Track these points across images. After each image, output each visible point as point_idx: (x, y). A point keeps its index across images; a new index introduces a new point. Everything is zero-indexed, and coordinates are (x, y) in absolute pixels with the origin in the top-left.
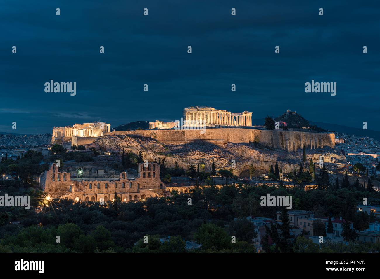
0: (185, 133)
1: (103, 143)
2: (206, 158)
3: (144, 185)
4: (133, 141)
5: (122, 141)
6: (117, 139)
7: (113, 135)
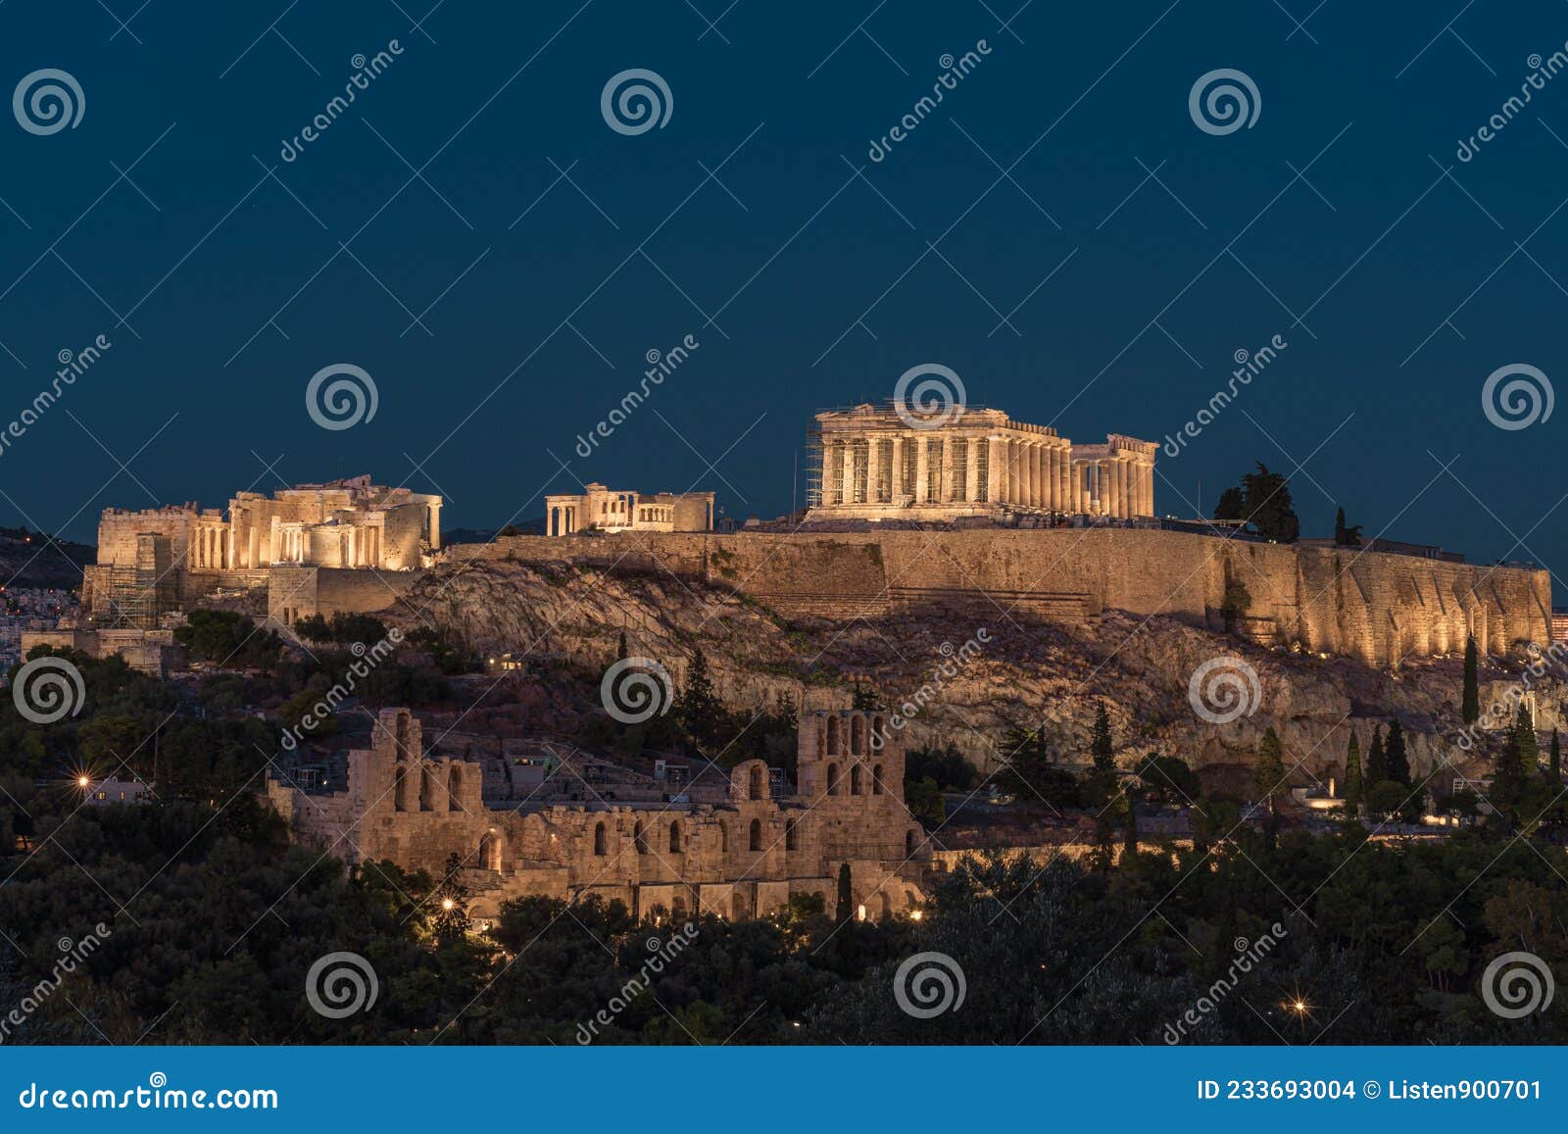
0: (884, 554)
1: (455, 607)
2: (1026, 696)
3: (832, 836)
4: (616, 593)
5: (559, 596)
6: (528, 583)
7: (499, 560)
